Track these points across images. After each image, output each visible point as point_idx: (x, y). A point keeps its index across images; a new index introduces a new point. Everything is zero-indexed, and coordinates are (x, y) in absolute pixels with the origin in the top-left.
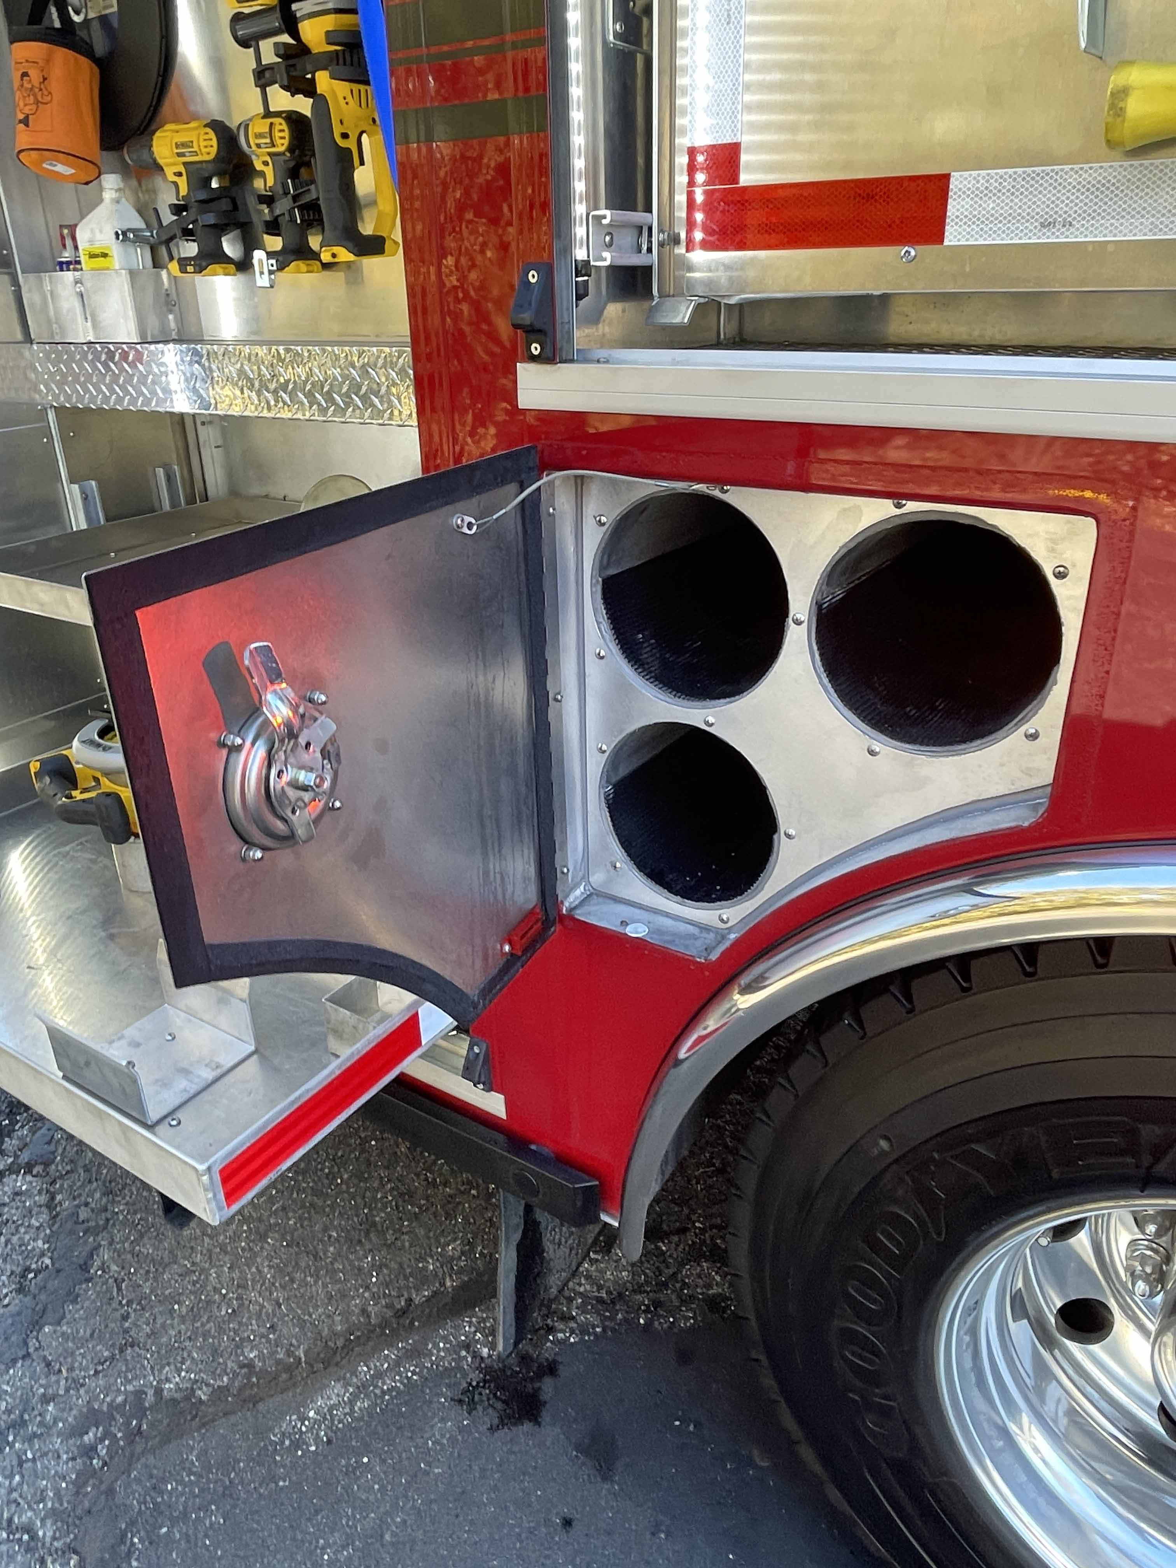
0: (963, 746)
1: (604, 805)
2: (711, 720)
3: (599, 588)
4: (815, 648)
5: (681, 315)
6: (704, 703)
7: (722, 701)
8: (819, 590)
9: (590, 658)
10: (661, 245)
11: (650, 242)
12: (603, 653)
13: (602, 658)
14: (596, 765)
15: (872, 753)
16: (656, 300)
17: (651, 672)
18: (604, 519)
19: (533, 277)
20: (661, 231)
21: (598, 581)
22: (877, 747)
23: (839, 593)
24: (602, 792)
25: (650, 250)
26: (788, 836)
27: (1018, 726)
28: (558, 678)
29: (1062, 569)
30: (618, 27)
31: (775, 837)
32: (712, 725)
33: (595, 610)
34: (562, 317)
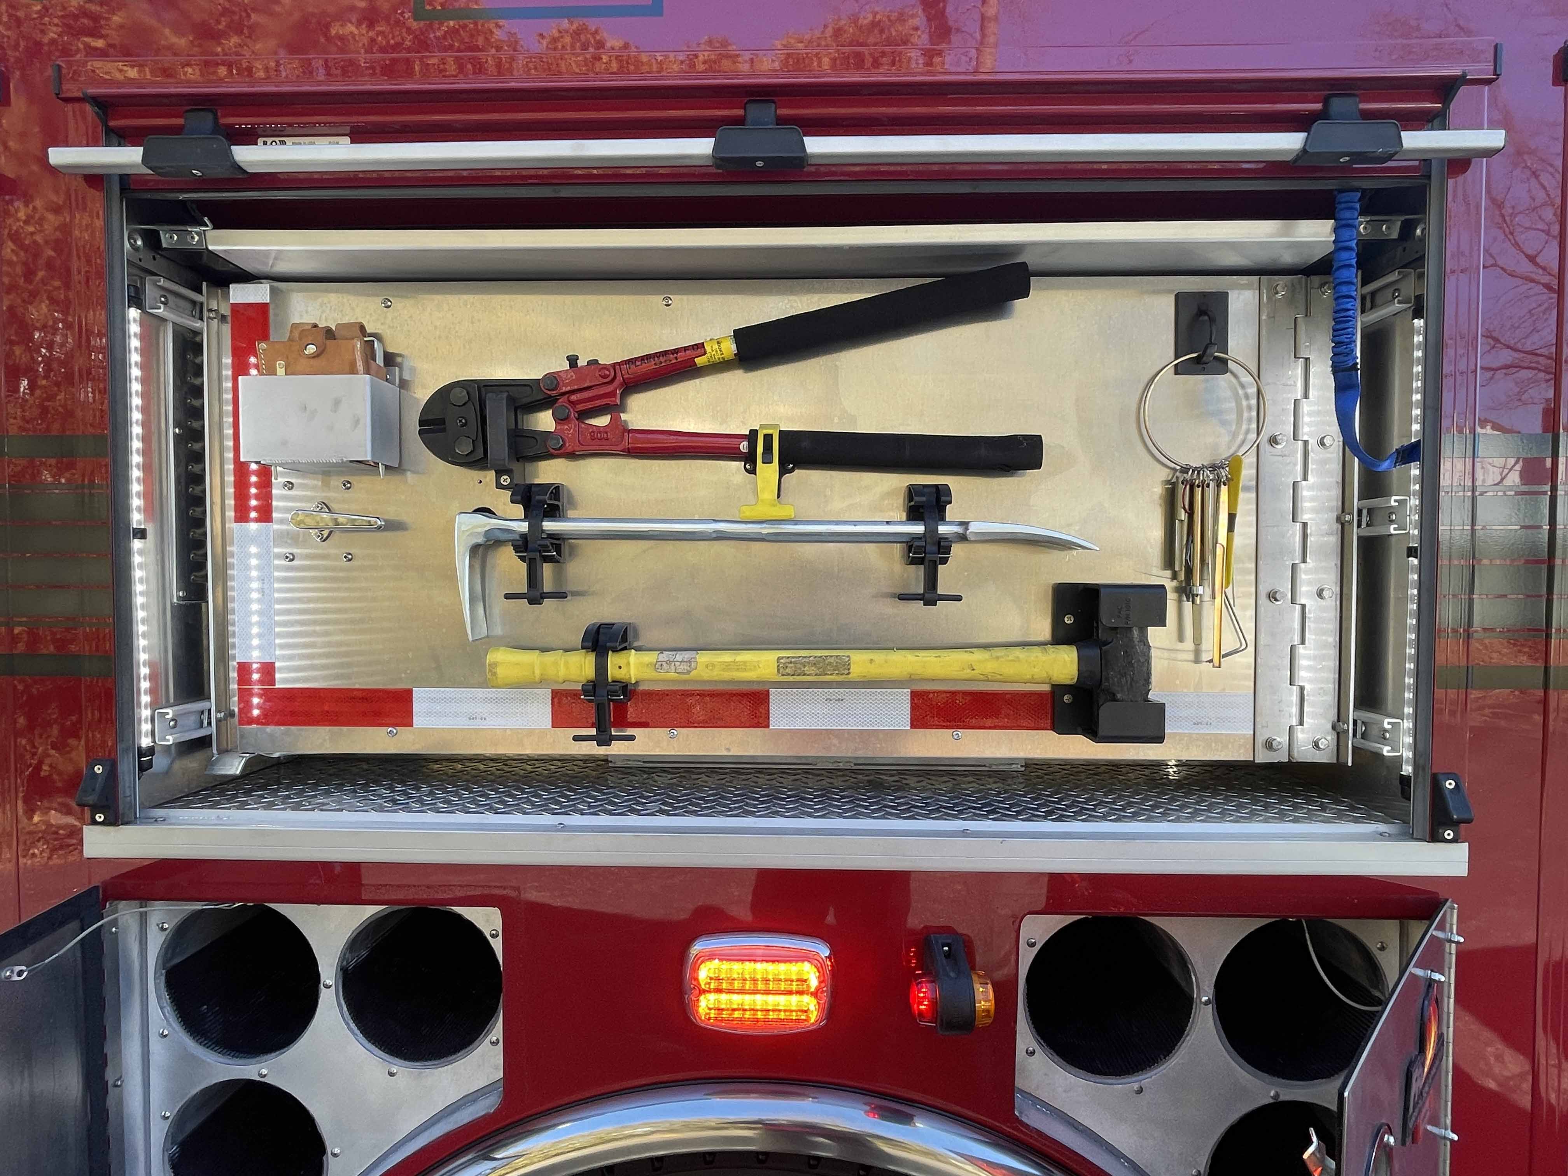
0: (454, 1057)
1: (168, 1167)
2: (264, 1072)
3: (163, 978)
4: (343, 1002)
5: (234, 769)
6: (258, 1059)
7: (273, 1054)
8: (343, 957)
9: (154, 1039)
10: (218, 721)
11: (210, 718)
12: (166, 1032)
13: (166, 1036)
14: (159, 1132)
15: (391, 1074)
16: (216, 756)
17: (212, 1039)
18: (166, 926)
19: (98, 769)
20: (218, 711)
21: (162, 974)
22: (394, 1070)
23: (364, 953)
24: (166, 1154)
25: (209, 724)
26: (335, 1155)
27: (486, 1036)
28: (119, 1065)
29: (494, 932)
30: (181, 594)
31: (324, 1158)
32: (265, 1076)
33: (159, 998)
34: (124, 792)
